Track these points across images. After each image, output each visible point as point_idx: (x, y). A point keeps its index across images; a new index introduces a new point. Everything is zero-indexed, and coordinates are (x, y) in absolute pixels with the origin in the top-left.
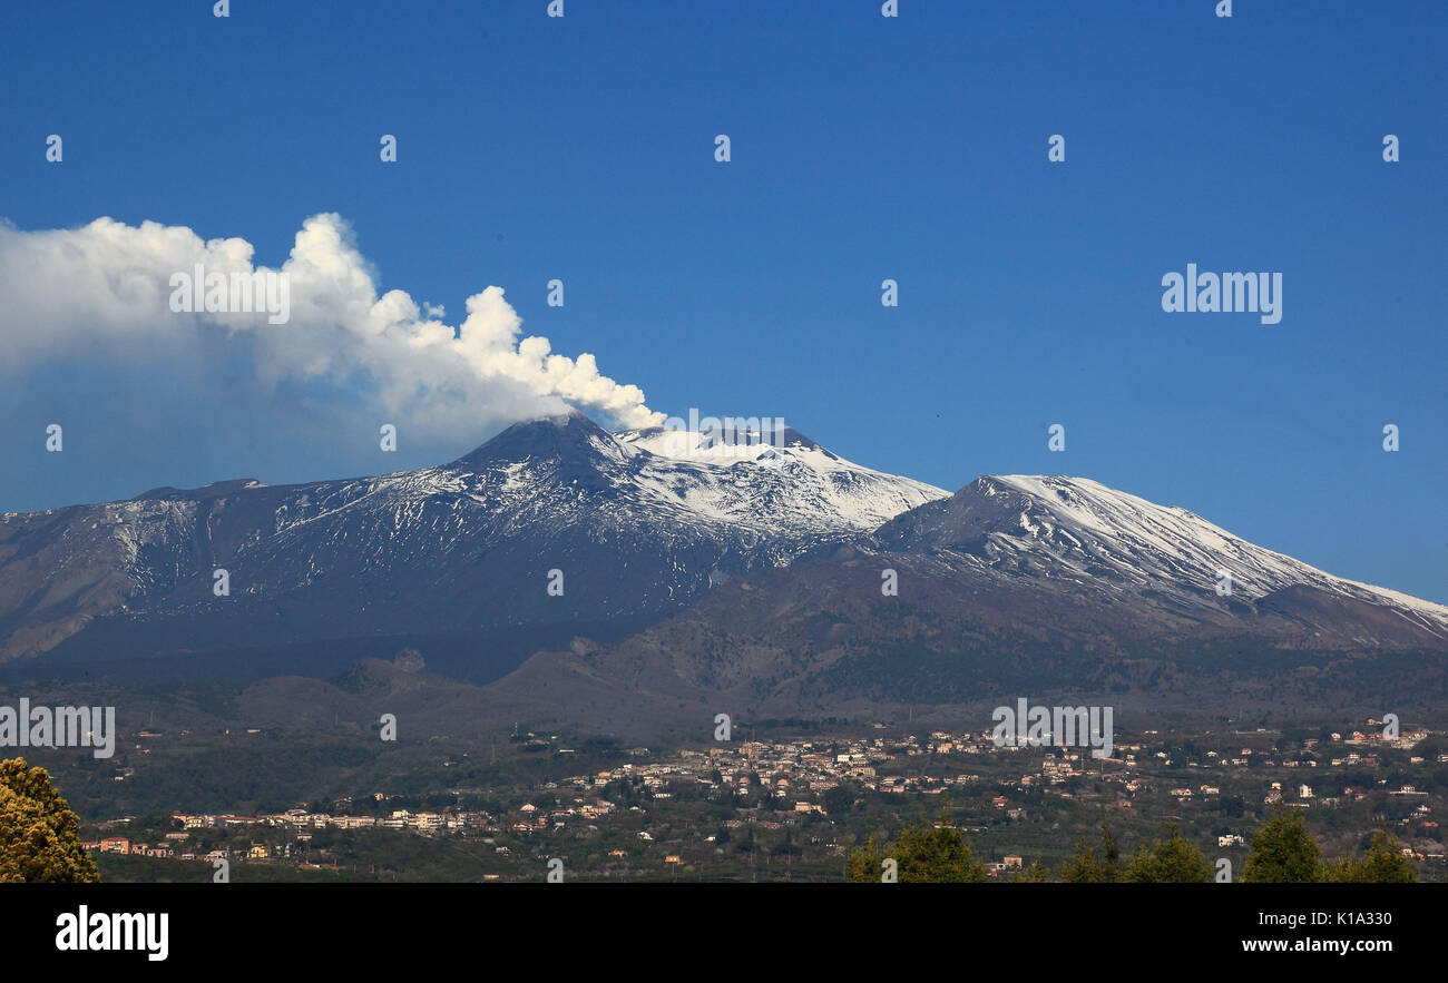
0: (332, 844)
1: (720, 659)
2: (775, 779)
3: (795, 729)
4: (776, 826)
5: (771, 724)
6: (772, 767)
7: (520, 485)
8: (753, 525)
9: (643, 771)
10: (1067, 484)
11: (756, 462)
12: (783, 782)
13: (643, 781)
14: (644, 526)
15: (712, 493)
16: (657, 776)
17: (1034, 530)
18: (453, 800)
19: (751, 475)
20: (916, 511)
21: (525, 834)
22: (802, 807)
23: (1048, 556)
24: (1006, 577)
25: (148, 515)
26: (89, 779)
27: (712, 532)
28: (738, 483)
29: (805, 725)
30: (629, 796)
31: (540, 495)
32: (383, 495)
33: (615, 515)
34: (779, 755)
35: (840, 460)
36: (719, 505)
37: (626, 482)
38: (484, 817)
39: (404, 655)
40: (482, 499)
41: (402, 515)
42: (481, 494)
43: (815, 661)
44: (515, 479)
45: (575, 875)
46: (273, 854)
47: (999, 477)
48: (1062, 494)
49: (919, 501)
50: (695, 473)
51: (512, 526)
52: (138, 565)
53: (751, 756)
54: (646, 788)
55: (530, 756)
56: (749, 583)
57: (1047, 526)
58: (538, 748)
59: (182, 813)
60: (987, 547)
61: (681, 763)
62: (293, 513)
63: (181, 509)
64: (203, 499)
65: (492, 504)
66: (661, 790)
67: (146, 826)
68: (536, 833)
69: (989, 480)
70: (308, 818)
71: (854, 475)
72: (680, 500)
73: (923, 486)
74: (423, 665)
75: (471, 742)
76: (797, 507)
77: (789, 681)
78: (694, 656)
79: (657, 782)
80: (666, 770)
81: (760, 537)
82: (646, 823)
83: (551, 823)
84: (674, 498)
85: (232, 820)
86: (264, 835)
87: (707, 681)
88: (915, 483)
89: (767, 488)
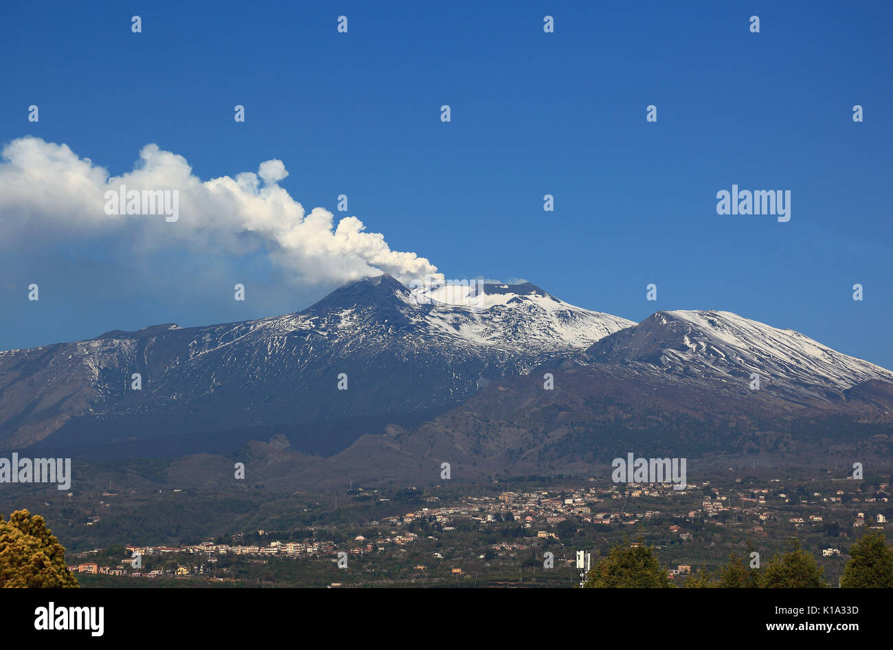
0: (231, 564)
1: (485, 437)
2: (523, 516)
3: (537, 483)
4: (525, 547)
5: (519, 479)
6: (521, 508)
7: (350, 323)
8: (505, 347)
9: (435, 513)
10: (715, 316)
11: (506, 305)
12: (529, 518)
13: (436, 519)
14: (432, 349)
15: (477, 327)
16: (444, 516)
17: (694, 347)
18: (310, 534)
19: (503, 314)
20: (614, 336)
21: (358, 556)
22: (542, 534)
23: (703, 364)
24: (675, 379)
25: (105, 349)
26: (70, 524)
27: (478, 352)
28: (495, 320)
29: (543, 480)
30: (427, 529)
31: (363, 330)
32: (260, 332)
33: (413, 343)
34: (526, 500)
35: (562, 303)
36: (482, 334)
37: (420, 320)
38: (331, 545)
39: (276, 438)
40: (325, 334)
41: (272, 345)
42: (324, 330)
43: (549, 437)
44: (346, 320)
45: (392, 582)
46: (192, 572)
47: (669, 312)
48: (711, 322)
49: (616, 329)
50: (466, 313)
51: (345, 351)
52: (99, 382)
53: (507, 501)
54: (437, 523)
55: (360, 504)
56: (503, 386)
57: (702, 344)
58: (366, 498)
59: (132, 546)
60: (662, 358)
61: (461, 507)
62: (200, 346)
63: (127, 345)
64: (141, 337)
65: (333, 337)
66: (447, 525)
67: (108, 555)
68: (366, 555)
69: (663, 314)
70: (214, 547)
71: (571, 313)
72: (456, 332)
73: (618, 319)
74: (289, 444)
75: (321, 495)
76: (534, 334)
77: (531, 450)
78: (468, 435)
79: (445, 519)
80: (451, 511)
81: (510, 356)
82: (438, 547)
83: (375, 548)
84: (452, 330)
85: (165, 550)
86: (187, 559)
87: (476, 452)
88: (613, 317)
89: (514, 323)
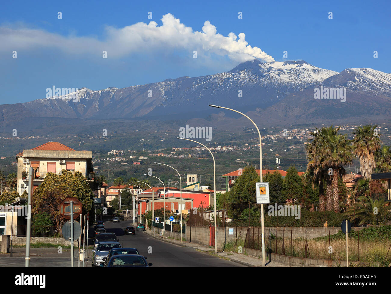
0: (205, 153)
1: (288, 111)
2: (300, 137)
3: (305, 126)
4: (300, 147)
5: (299, 125)
6: (299, 134)
7: (244, 75)
8: (295, 82)
9: (271, 136)
10: (365, 70)
11: (295, 68)
12: (302, 138)
13: (271, 138)
14: (271, 83)
15: (286, 75)
16: (274, 137)
17: (358, 80)
18: (231, 144)
19: (294, 71)
20: (331, 77)
21: (246, 150)
22: (305, 143)
23: (361, 86)
24: (352, 91)
25: (166, 85)
26: (156, 141)
27: (286, 84)
28: (292, 73)
29: (307, 125)
30: (268, 141)
31: (248, 77)
32: (215, 78)
33: (265, 81)
34: (301, 132)
35: (314, 67)
36: (287, 78)
37: (267, 74)
38: (237, 147)
39: (221, 113)
40: (236, 79)
41: (219, 83)
42: (236, 77)
43: (309, 111)
44: (243, 74)
45: (256, 159)
46: (193, 156)
47: (350, 69)
48: (364, 72)
49: (332, 75)
50: (282, 71)
51: (242, 84)
52: (164, 95)
53: (295, 132)
54: (272, 140)
55: (247, 134)
56: (294, 95)
57: (361, 79)
58: (249, 132)
59: (175, 148)
60: (347, 84)
61: (279, 134)
62: (196, 83)
63: (173, 83)
64: (177, 81)
65: (238, 80)
66: (275, 140)
67: (167, 151)
68: (248, 150)
69: (348, 70)
70: (200, 148)
71: (317, 70)
72: (279, 77)
73: (333, 72)
74: (225, 115)
75: (235, 131)
76: (305, 78)
77: (304, 115)
78: (283, 111)
79: (274, 138)
80: (276, 136)
81: (297, 85)
82: (271, 147)
83: (251, 148)
84: (278, 77)
85: (185, 149)
86: (192, 152)
87: (285, 116)
88: (331, 71)
89: (298, 74)
